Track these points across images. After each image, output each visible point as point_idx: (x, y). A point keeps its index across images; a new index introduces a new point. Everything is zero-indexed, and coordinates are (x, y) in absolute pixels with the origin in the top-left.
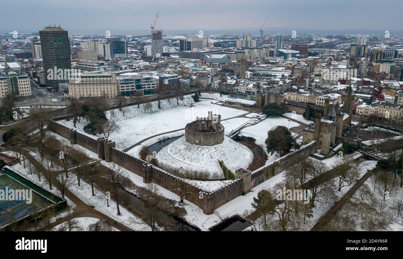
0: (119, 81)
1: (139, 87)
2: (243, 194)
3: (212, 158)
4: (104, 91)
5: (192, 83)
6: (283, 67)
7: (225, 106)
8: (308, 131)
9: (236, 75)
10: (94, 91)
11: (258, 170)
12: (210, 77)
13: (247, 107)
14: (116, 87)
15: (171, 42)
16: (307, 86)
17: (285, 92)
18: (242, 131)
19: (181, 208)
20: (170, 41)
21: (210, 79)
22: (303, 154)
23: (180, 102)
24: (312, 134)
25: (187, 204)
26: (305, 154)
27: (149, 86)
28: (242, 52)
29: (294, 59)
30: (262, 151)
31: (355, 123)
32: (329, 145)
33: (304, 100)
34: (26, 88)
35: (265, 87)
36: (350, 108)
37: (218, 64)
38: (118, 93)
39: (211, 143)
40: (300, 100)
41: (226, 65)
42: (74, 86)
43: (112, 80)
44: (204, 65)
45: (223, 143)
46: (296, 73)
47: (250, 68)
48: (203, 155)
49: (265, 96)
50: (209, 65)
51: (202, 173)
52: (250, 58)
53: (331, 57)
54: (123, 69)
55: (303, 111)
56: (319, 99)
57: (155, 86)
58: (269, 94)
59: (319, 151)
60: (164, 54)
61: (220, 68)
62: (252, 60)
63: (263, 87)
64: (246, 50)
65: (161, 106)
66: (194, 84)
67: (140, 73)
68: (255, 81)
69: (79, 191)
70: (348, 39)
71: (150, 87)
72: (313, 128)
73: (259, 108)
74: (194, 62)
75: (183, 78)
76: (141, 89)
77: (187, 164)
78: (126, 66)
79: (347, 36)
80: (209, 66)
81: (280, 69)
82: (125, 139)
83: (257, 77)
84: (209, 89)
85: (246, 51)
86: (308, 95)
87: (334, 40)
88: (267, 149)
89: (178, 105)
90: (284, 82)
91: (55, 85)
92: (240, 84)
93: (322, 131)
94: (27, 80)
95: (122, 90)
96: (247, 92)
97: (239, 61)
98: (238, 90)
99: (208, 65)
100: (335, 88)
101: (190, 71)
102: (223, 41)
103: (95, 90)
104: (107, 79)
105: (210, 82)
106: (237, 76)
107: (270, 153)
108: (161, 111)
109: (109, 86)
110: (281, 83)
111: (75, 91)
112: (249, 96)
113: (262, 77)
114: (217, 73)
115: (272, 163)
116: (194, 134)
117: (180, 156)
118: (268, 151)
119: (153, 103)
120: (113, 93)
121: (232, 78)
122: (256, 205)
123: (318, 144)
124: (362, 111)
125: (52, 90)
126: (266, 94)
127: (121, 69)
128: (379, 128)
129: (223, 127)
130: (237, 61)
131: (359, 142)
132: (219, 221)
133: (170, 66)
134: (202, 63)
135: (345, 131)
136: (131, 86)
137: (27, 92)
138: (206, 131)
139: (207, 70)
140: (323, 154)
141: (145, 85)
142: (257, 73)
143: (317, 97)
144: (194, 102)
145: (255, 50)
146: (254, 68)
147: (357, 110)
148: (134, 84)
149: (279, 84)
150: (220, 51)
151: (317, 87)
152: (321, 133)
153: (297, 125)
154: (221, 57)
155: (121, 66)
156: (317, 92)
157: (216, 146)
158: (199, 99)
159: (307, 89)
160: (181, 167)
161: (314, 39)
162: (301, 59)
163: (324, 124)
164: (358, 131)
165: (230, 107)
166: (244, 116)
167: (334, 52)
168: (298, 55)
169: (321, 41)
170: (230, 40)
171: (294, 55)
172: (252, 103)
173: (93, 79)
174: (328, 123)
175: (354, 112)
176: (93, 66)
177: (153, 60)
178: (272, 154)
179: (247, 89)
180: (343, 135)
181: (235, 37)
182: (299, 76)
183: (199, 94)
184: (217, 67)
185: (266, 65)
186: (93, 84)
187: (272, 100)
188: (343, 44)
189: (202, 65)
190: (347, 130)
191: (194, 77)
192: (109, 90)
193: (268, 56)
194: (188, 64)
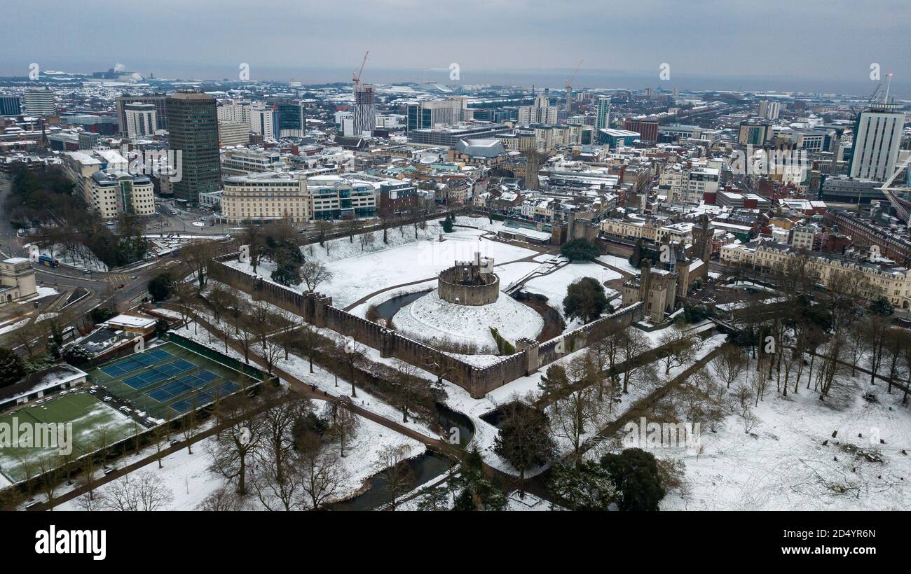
0: (311, 192)
1: (346, 203)
2: (527, 375)
3: (480, 323)
4: (286, 210)
5: (438, 196)
6: (605, 166)
7: (499, 241)
8: (630, 286)
9: (517, 181)
10: (267, 210)
11: (548, 342)
12: (471, 185)
13: (536, 243)
14: (306, 203)
15: (387, 102)
16: (644, 208)
17: (605, 218)
18: (527, 284)
19: (439, 390)
20: (383, 99)
21: (470, 190)
22: (620, 321)
23: (420, 232)
24: (636, 291)
25: (447, 386)
26: (623, 321)
27: (363, 202)
28: (529, 135)
29: (629, 149)
30: (558, 317)
31: (715, 275)
32: (663, 309)
33: (636, 233)
34: (147, 201)
35: (570, 207)
36: (706, 251)
37: (484, 158)
38: (310, 214)
39: (479, 301)
40: (629, 234)
41: (499, 161)
42: (234, 200)
43: (299, 190)
44: (458, 160)
45: (497, 302)
46: (628, 181)
47: (544, 169)
48: (467, 319)
49: (567, 225)
50: (467, 160)
51: (466, 346)
52: (545, 147)
53: (699, 147)
54: (309, 166)
55: (630, 252)
56: (661, 232)
57: (374, 201)
58: (575, 222)
59: (647, 317)
60: (378, 133)
61: (487, 166)
62: (548, 150)
63: (565, 207)
64: (537, 130)
65: (389, 239)
66: (441, 199)
67: (342, 175)
68: (552, 194)
69: (289, 366)
70: (746, 102)
71: (365, 204)
72: (638, 282)
73: (556, 245)
74: (437, 153)
75: (421, 187)
76: (349, 207)
77: (442, 333)
78: (316, 161)
79: (745, 96)
80: (466, 163)
81: (600, 170)
82: (338, 294)
83: (556, 187)
84: (469, 209)
85: (537, 132)
86: (642, 224)
87: (716, 104)
88: (564, 313)
89: (416, 237)
90: (604, 199)
91: (193, 196)
92: (525, 202)
93: (652, 286)
94: (149, 187)
95: (316, 208)
96: (536, 215)
97: (523, 153)
98: (522, 212)
99: (465, 161)
100: (691, 212)
101: (433, 173)
102: (491, 101)
103: (270, 207)
104: (291, 189)
105: (470, 194)
106: (520, 184)
107: (569, 319)
108: (388, 248)
109: (294, 202)
110: (597, 201)
111: (234, 210)
112: (540, 225)
113: (564, 187)
114: (481, 177)
115: (571, 332)
116: (453, 288)
117: (432, 320)
118: (566, 316)
119: (375, 233)
120: (301, 214)
121: (511, 189)
122: (544, 386)
123: (646, 308)
124: (730, 254)
125: (188, 205)
126: (569, 223)
127: (307, 167)
128: (751, 284)
129: (498, 277)
130: (519, 153)
131: (711, 307)
132: (493, 408)
133: (394, 160)
134: (453, 155)
135: (693, 287)
136: (333, 202)
137: (148, 209)
138: (470, 283)
139: (464, 171)
140: (652, 323)
141: (357, 200)
142: (556, 178)
143: (657, 230)
144: (443, 233)
145: (555, 129)
146: (551, 169)
147: (722, 253)
148: (338, 199)
149: (594, 203)
150: (488, 130)
151: (661, 209)
152: (650, 291)
153: (618, 276)
154: (490, 146)
155: (306, 161)
156: (659, 219)
157: (487, 306)
158: (453, 228)
159: (642, 212)
160: (434, 337)
161: (677, 102)
162: (643, 150)
163: (655, 276)
164: (717, 288)
165: (507, 243)
166: (530, 259)
167: (709, 134)
168: (638, 141)
169: (690, 106)
170: (505, 100)
171: (629, 141)
172: (545, 236)
173: (267, 187)
174: (661, 275)
175: (716, 256)
176: (258, 162)
177: (358, 146)
178: (571, 321)
179: (537, 211)
180: (689, 294)
181: (517, 91)
182: (632, 187)
183: (453, 218)
184: (482, 164)
185: (573, 163)
186: (267, 196)
187: (580, 234)
188: (733, 115)
189: (455, 161)
190: (699, 285)
191: (442, 186)
192: (295, 207)
193: (579, 143)
194: (426, 156)
